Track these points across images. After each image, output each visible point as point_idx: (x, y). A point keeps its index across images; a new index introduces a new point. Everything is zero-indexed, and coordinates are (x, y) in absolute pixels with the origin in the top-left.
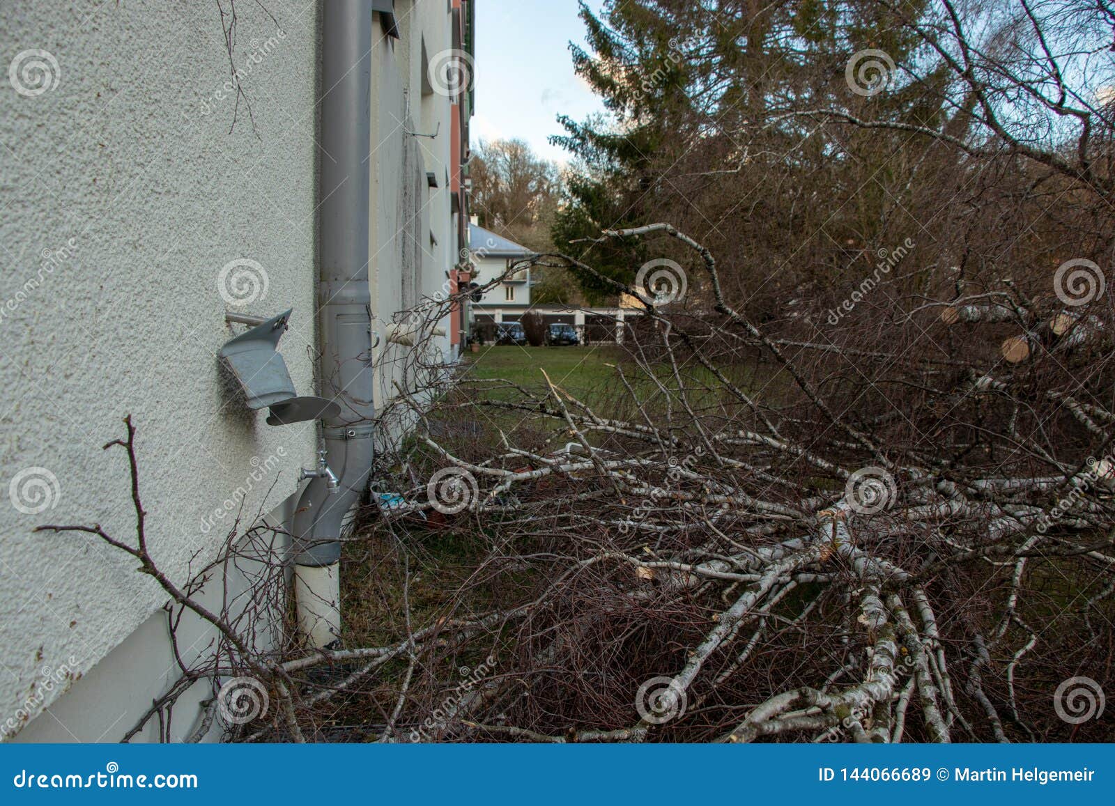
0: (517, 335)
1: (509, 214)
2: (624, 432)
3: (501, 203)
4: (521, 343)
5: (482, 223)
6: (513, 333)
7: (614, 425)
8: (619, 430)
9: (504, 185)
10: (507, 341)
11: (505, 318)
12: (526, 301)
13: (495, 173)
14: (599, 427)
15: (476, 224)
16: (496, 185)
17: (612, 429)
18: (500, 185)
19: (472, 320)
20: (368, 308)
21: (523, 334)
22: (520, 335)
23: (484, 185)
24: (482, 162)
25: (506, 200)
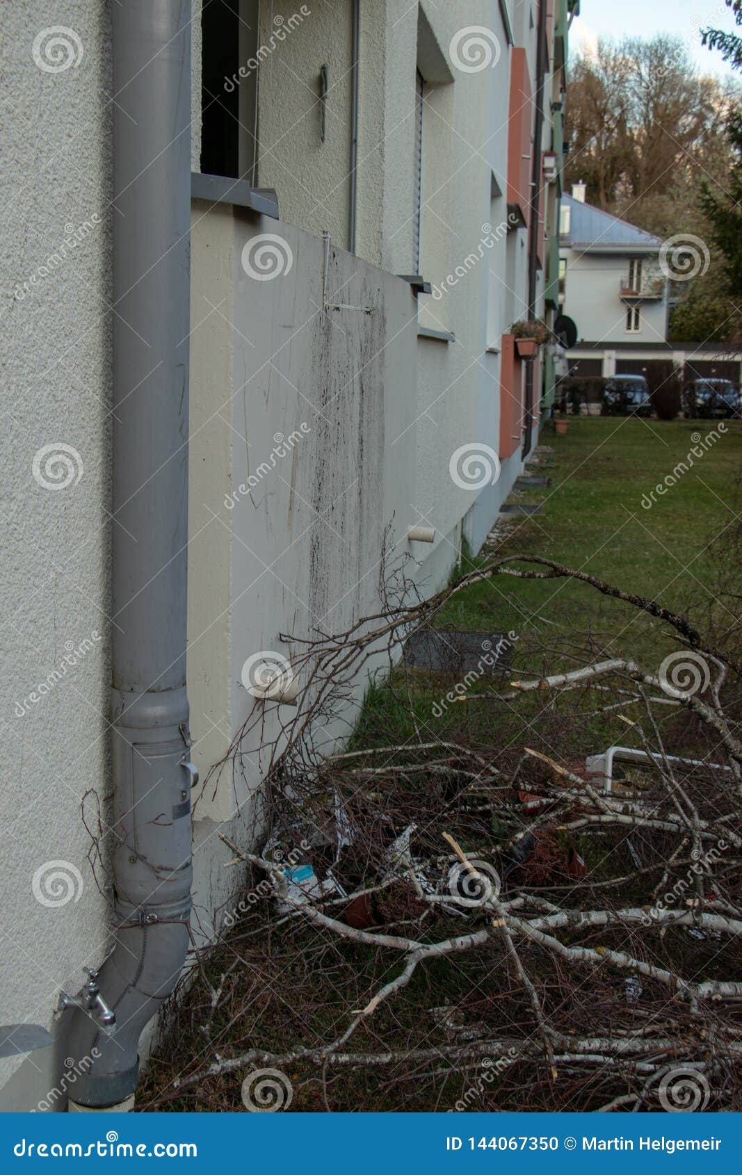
0: (637, 398)
1: (642, 176)
2: (650, 823)
3: (629, 157)
4: (643, 413)
5: (591, 198)
6: (630, 395)
7: (632, 813)
8: (641, 822)
9: (635, 126)
10: (620, 408)
11: (621, 366)
12: (659, 335)
13: (620, 103)
14: (604, 818)
15: (582, 198)
16: (621, 123)
17: (627, 819)
18: (629, 125)
19: (560, 369)
20: (183, 731)
21: (647, 397)
22: (641, 398)
23: (601, 124)
24: (600, 83)
25: (638, 149)
